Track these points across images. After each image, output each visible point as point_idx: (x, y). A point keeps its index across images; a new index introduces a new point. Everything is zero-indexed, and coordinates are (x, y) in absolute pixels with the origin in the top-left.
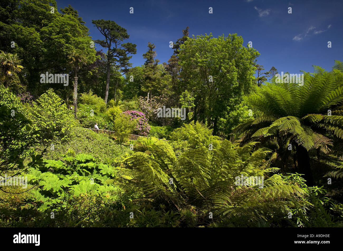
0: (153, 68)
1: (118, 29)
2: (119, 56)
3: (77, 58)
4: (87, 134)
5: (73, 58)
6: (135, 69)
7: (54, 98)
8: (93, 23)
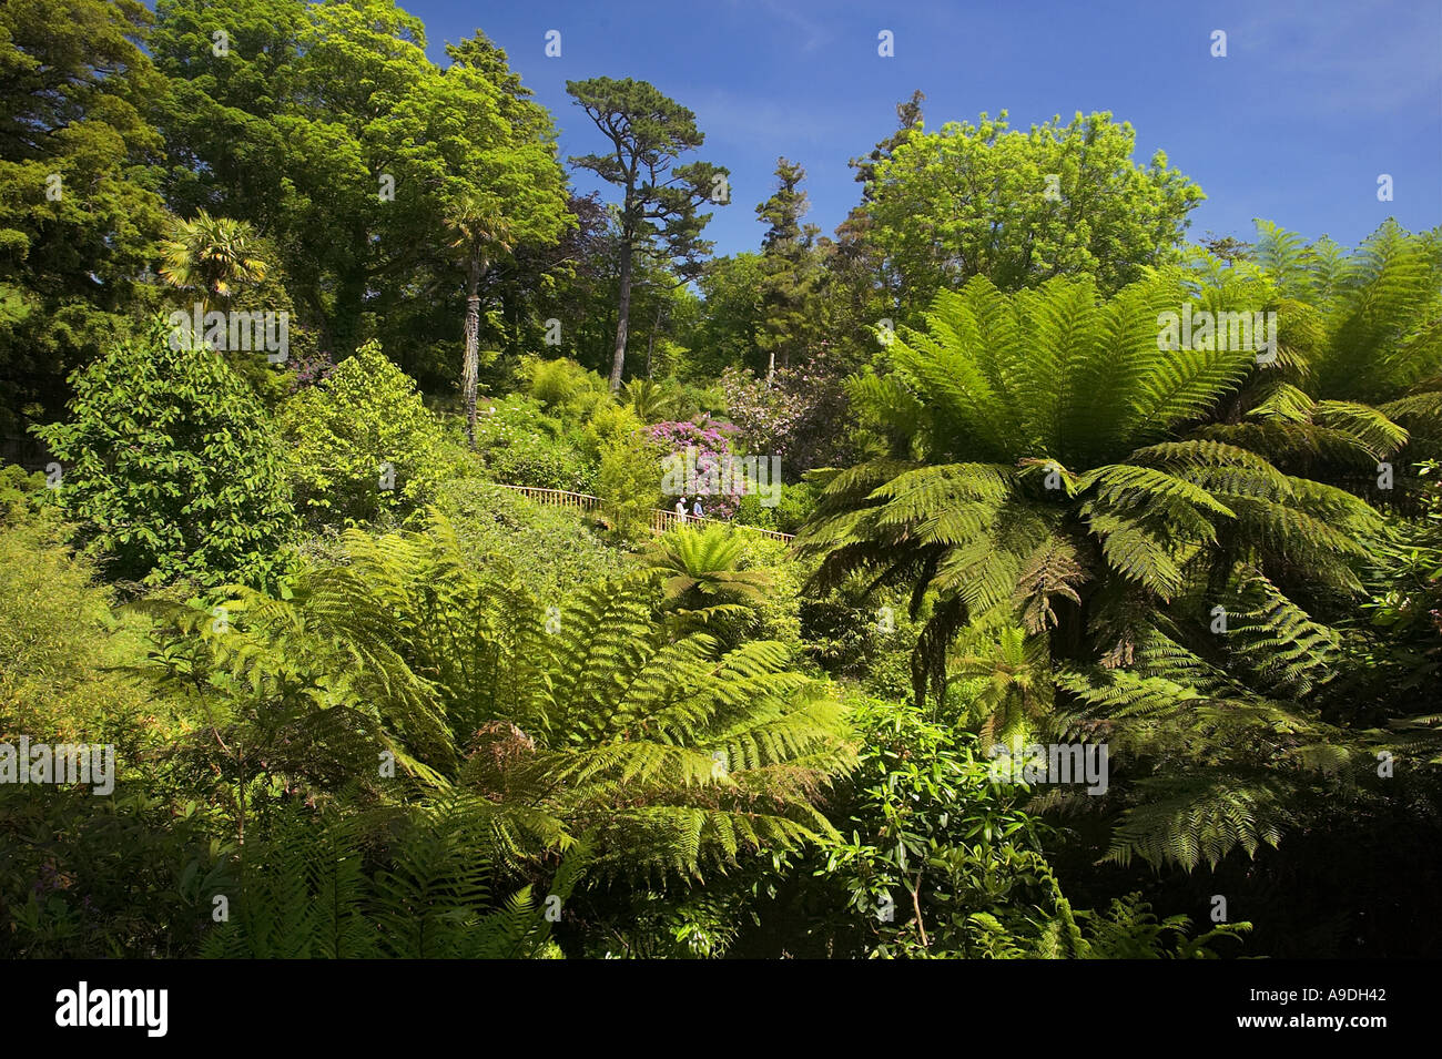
0: (795, 257)
1: (661, 112)
2: (665, 214)
3: (476, 226)
4: (502, 506)
5: (462, 226)
6: (726, 261)
7: (380, 375)
8: (570, 91)
